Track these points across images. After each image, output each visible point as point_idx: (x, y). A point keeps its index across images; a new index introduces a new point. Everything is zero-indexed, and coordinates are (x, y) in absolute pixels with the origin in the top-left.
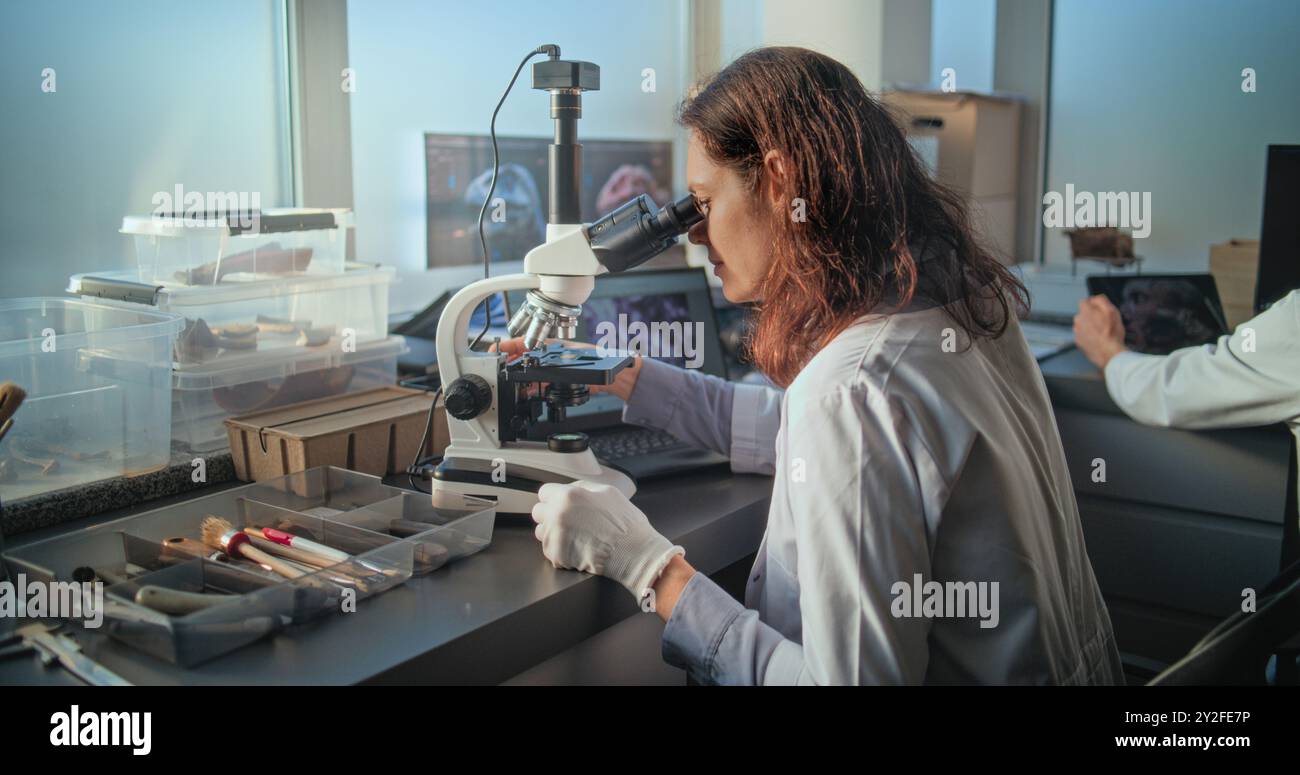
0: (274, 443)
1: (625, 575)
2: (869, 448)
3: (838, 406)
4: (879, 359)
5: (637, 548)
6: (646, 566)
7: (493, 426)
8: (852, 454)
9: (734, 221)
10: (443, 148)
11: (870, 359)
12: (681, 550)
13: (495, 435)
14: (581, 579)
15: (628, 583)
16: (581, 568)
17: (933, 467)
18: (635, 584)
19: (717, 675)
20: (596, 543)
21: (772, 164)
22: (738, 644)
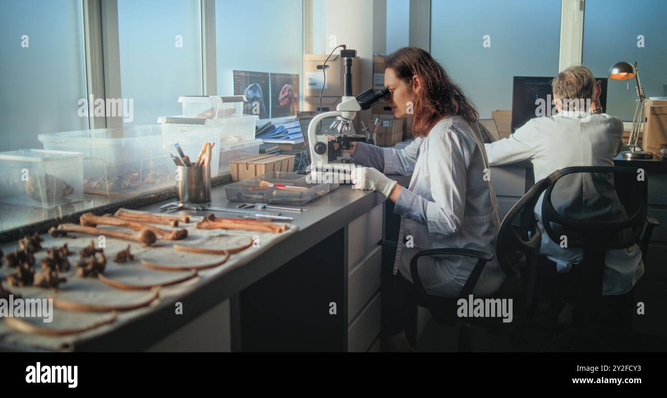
0: (252, 167)
1: (383, 190)
2: (453, 148)
3: (445, 137)
4: (452, 126)
5: (385, 182)
6: (389, 186)
7: (326, 157)
8: (449, 150)
9: (403, 95)
10: (239, 76)
11: (450, 126)
12: (396, 182)
13: (327, 159)
14: (371, 192)
15: (383, 192)
16: (371, 188)
17: (468, 152)
18: (386, 192)
19: (412, 212)
20: (375, 181)
21: (415, 79)
22: (418, 202)
